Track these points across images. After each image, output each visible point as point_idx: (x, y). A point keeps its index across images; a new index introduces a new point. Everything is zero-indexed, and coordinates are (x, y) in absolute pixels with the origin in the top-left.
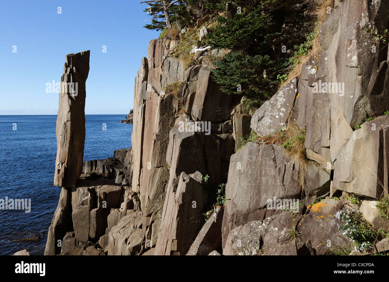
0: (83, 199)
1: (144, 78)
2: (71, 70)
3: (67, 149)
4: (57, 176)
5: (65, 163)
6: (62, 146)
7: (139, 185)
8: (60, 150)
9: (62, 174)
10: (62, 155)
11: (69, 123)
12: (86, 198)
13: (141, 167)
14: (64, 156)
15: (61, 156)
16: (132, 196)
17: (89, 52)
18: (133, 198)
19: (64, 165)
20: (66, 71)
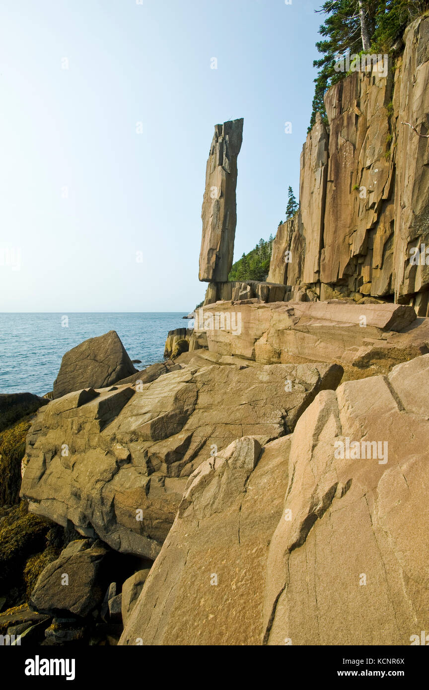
0: (240, 294)
1: (321, 135)
2: (224, 139)
3: (219, 232)
4: (207, 266)
5: (216, 249)
6: (214, 228)
7: (318, 272)
8: (211, 234)
9: (213, 264)
10: (213, 239)
11: (222, 200)
12: (245, 292)
13: (322, 246)
14: (216, 240)
15: (212, 241)
16: (306, 290)
17: (242, 120)
18: (307, 291)
19: (215, 252)
20: (217, 141)
